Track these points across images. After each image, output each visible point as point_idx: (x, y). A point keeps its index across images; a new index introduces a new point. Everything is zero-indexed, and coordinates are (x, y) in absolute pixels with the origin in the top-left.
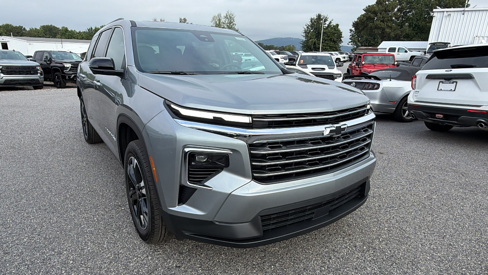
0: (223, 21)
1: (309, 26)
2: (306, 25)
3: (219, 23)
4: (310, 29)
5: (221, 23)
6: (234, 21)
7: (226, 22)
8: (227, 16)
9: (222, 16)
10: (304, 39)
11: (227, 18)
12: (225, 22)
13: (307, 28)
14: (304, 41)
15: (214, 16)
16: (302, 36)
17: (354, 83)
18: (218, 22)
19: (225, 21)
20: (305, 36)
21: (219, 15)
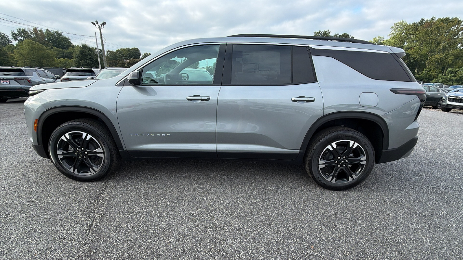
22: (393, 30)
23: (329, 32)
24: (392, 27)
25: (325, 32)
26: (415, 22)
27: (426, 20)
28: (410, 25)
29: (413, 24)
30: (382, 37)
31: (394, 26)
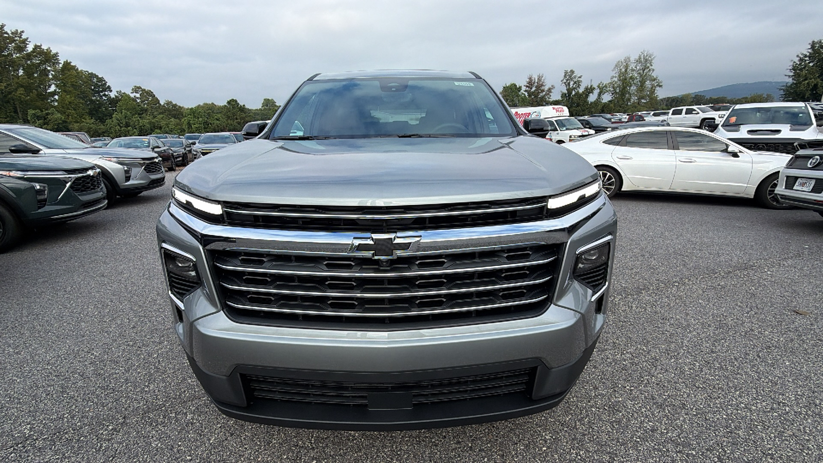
0: (632, 68)
1: (806, 56)
2: (798, 56)
3: (626, 70)
4: (807, 62)
5: (628, 70)
6: (652, 65)
7: (638, 68)
8: (640, 58)
9: (632, 59)
10: (790, 81)
11: (640, 62)
12: (635, 69)
13: (801, 60)
14: (789, 84)
15: (619, 62)
16: (786, 75)
17: (818, 157)
18: (623, 70)
19: (636, 67)
20: (792, 76)
21: (627, 60)
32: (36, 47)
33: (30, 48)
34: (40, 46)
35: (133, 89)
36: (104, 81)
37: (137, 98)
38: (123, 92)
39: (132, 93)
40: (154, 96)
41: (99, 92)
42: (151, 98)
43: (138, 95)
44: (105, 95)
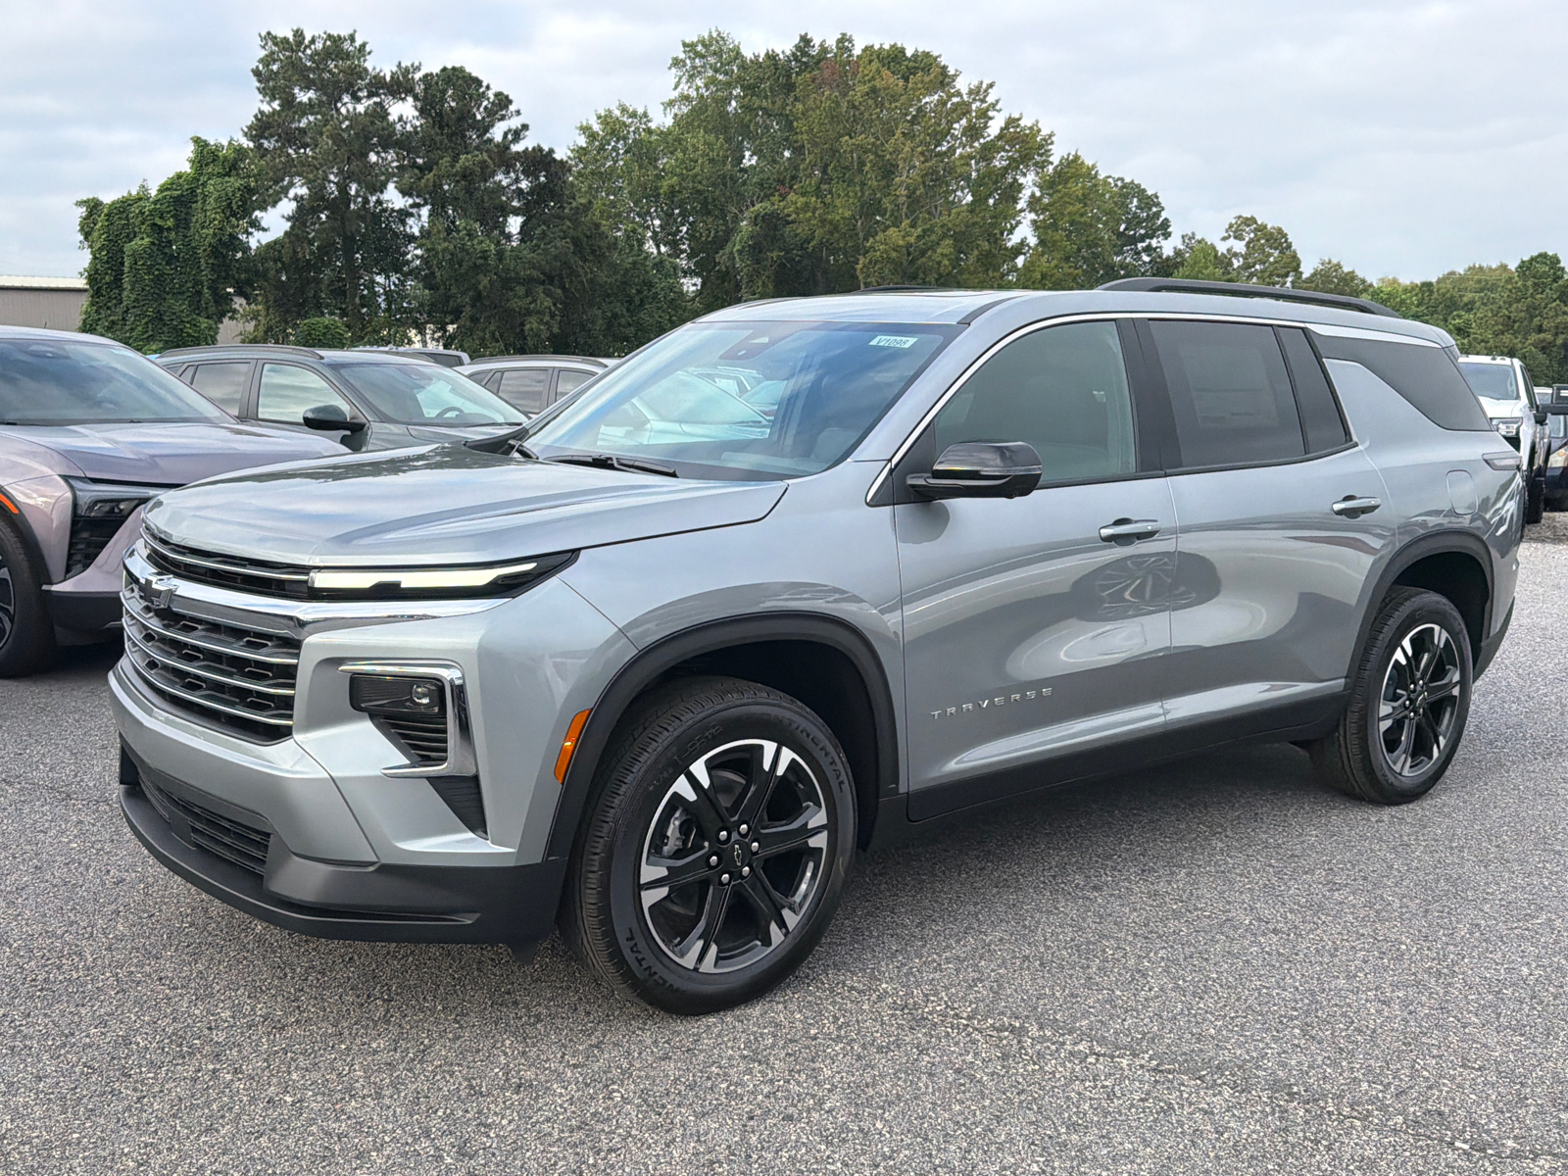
22: (684, 80)
23: (357, 44)
24: (677, 63)
25: (337, 41)
26: (778, 51)
27: (817, 42)
28: (755, 62)
29: (767, 54)
30: (640, 111)
31: (682, 56)
32: (1012, 122)
33: (994, 129)
34: (1019, 119)
35: (1231, 226)
36: (1158, 204)
37: (1236, 255)
38: (1198, 237)
39: (1224, 239)
40: (1289, 246)
41: (1134, 240)
42: (1276, 253)
43: (1239, 247)
44: (1148, 249)
